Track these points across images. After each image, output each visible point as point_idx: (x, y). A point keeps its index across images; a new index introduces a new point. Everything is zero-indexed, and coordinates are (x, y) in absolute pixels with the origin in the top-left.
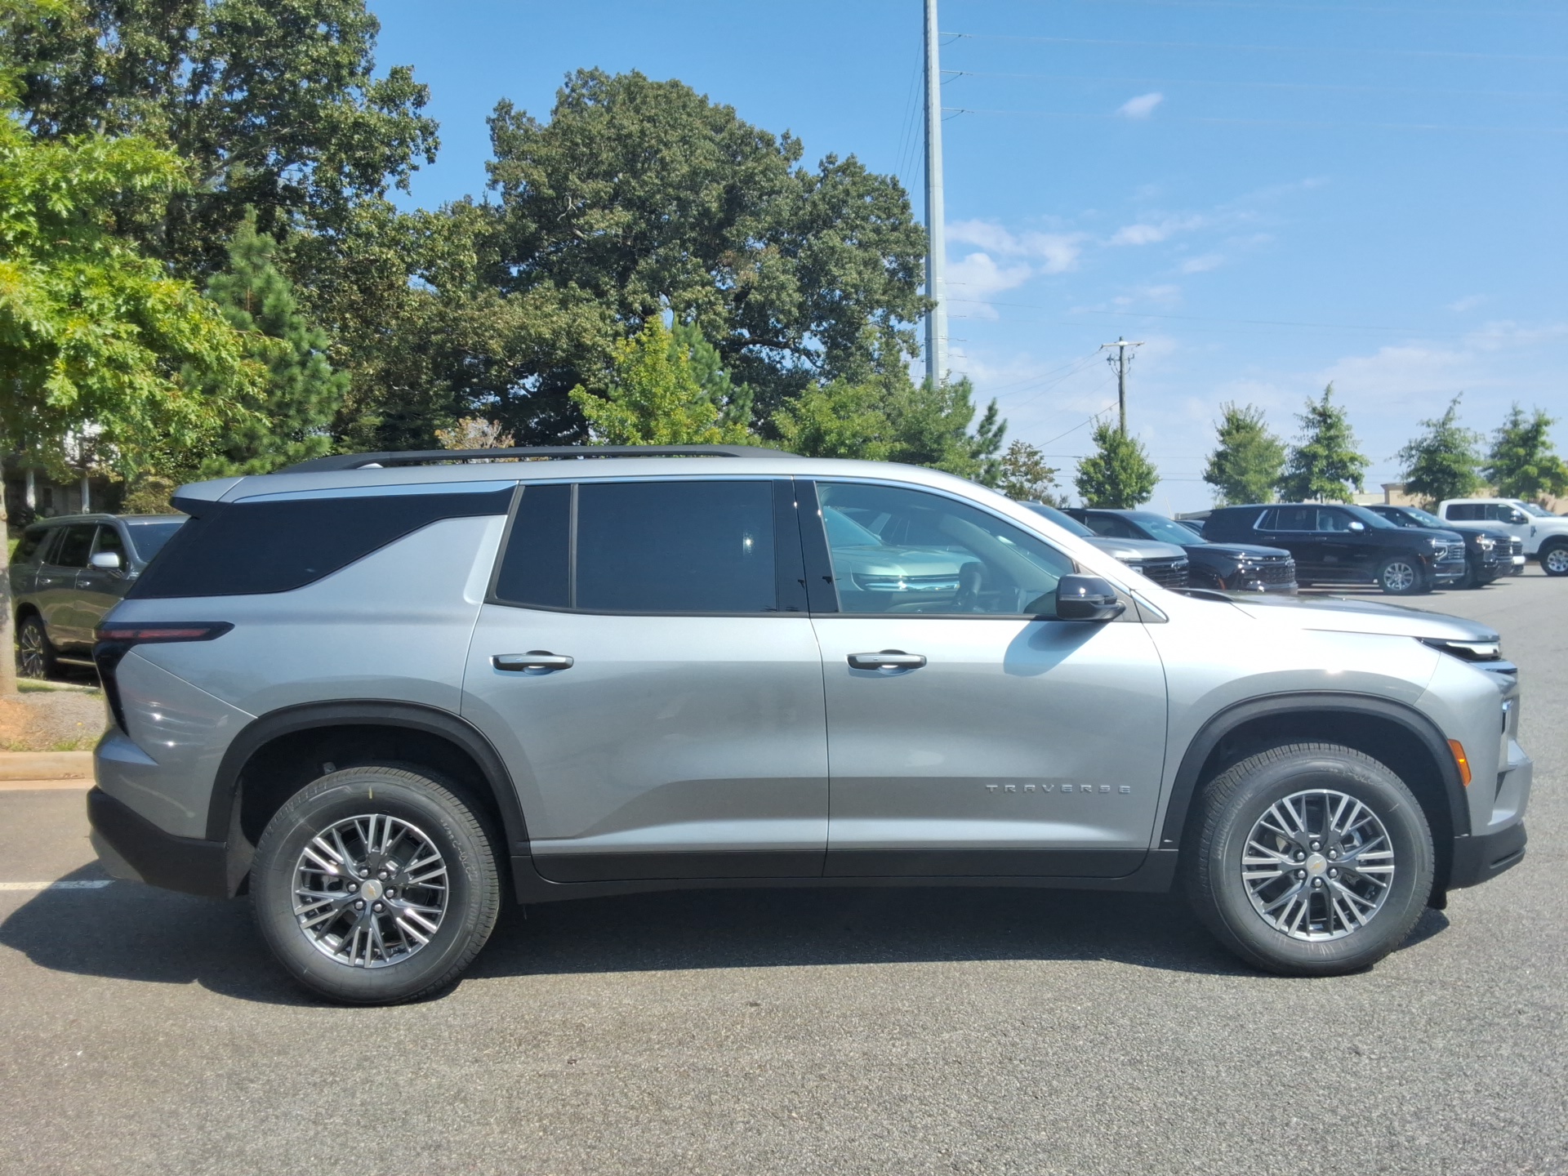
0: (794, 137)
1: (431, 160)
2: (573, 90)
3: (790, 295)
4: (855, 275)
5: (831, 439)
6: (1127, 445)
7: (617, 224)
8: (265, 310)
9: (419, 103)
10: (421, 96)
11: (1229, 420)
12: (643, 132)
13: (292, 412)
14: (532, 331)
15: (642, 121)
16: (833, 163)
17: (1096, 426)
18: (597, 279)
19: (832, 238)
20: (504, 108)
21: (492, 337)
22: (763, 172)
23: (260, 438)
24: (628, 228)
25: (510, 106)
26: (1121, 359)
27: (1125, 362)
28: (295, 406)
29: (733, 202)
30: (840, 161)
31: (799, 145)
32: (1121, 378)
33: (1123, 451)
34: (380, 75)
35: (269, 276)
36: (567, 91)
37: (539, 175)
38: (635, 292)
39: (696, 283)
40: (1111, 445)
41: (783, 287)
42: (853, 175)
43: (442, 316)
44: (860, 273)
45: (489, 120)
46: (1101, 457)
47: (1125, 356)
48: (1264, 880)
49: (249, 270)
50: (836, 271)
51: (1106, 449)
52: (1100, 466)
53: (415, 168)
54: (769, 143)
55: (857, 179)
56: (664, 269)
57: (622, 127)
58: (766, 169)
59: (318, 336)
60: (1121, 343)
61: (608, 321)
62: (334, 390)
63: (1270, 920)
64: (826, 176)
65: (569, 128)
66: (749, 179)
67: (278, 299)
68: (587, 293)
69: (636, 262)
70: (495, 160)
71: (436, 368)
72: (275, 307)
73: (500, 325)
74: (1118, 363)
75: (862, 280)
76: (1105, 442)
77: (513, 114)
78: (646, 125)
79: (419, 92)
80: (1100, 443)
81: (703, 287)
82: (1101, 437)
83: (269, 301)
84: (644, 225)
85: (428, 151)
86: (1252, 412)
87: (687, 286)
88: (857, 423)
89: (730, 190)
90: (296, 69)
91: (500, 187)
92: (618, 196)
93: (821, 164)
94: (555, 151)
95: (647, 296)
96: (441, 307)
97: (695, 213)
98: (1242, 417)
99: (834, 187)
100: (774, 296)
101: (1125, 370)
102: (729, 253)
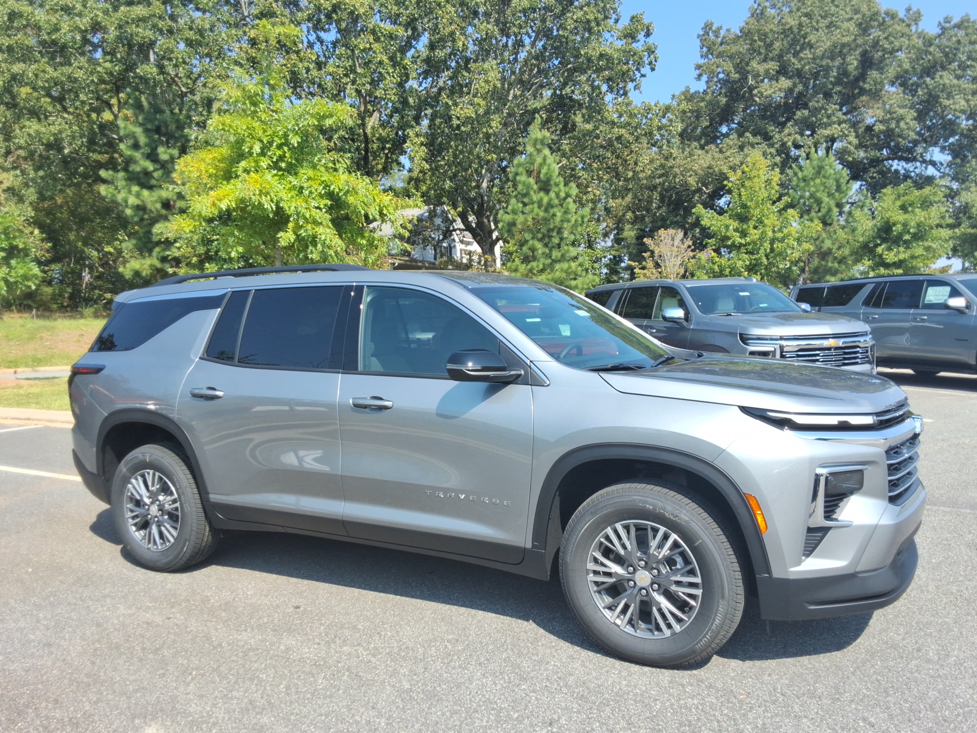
0: (914, 9)
1: (653, 69)
2: (759, 5)
3: (907, 124)
4: (963, 102)
5: (897, 229)
7: (780, 90)
8: (542, 176)
9: (648, 35)
10: (648, 30)
12: (800, 25)
13: (554, 234)
14: (716, 169)
15: (800, 17)
16: (949, 22)
18: (766, 128)
19: (946, 78)
20: (708, 27)
21: (691, 176)
22: (886, 38)
23: (537, 250)
24: (790, 91)
25: (712, 24)
28: (556, 230)
29: (867, 62)
30: (956, 20)
31: (919, 13)
34: (624, 22)
35: (545, 156)
36: (756, 6)
37: (729, 66)
38: (790, 135)
39: (834, 123)
41: (901, 118)
42: (966, 28)
43: (662, 166)
44: (967, 101)
45: (699, 36)
48: (603, 583)
49: (535, 153)
50: (946, 102)
53: (643, 76)
54: (893, 16)
55: (970, 31)
56: (812, 116)
57: (787, 23)
58: (889, 35)
59: (571, 188)
61: (769, 157)
62: (580, 219)
63: (607, 613)
64: (943, 33)
65: (749, 32)
66: (876, 44)
67: (549, 169)
68: (758, 139)
69: (794, 114)
70: (702, 61)
71: (662, 199)
72: (547, 174)
73: (696, 167)
75: (969, 106)
77: (714, 28)
78: (803, 19)
79: (648, 27)
81: (839, 125)
83: (544, 171)
84: (801, 88)
85: (650, 63)
87: (826, 126)
88: (920, 215)
89: (864, 54)
90: (566, 29)
91: (705, 78)
92: (783, 71)
93: (940, 23)
94: (743, 47)
95: (798, 137)
96: (663, 161)
97: (835, 74)
99: (949, 39)
100: (893, 125)
102: (864, 98)
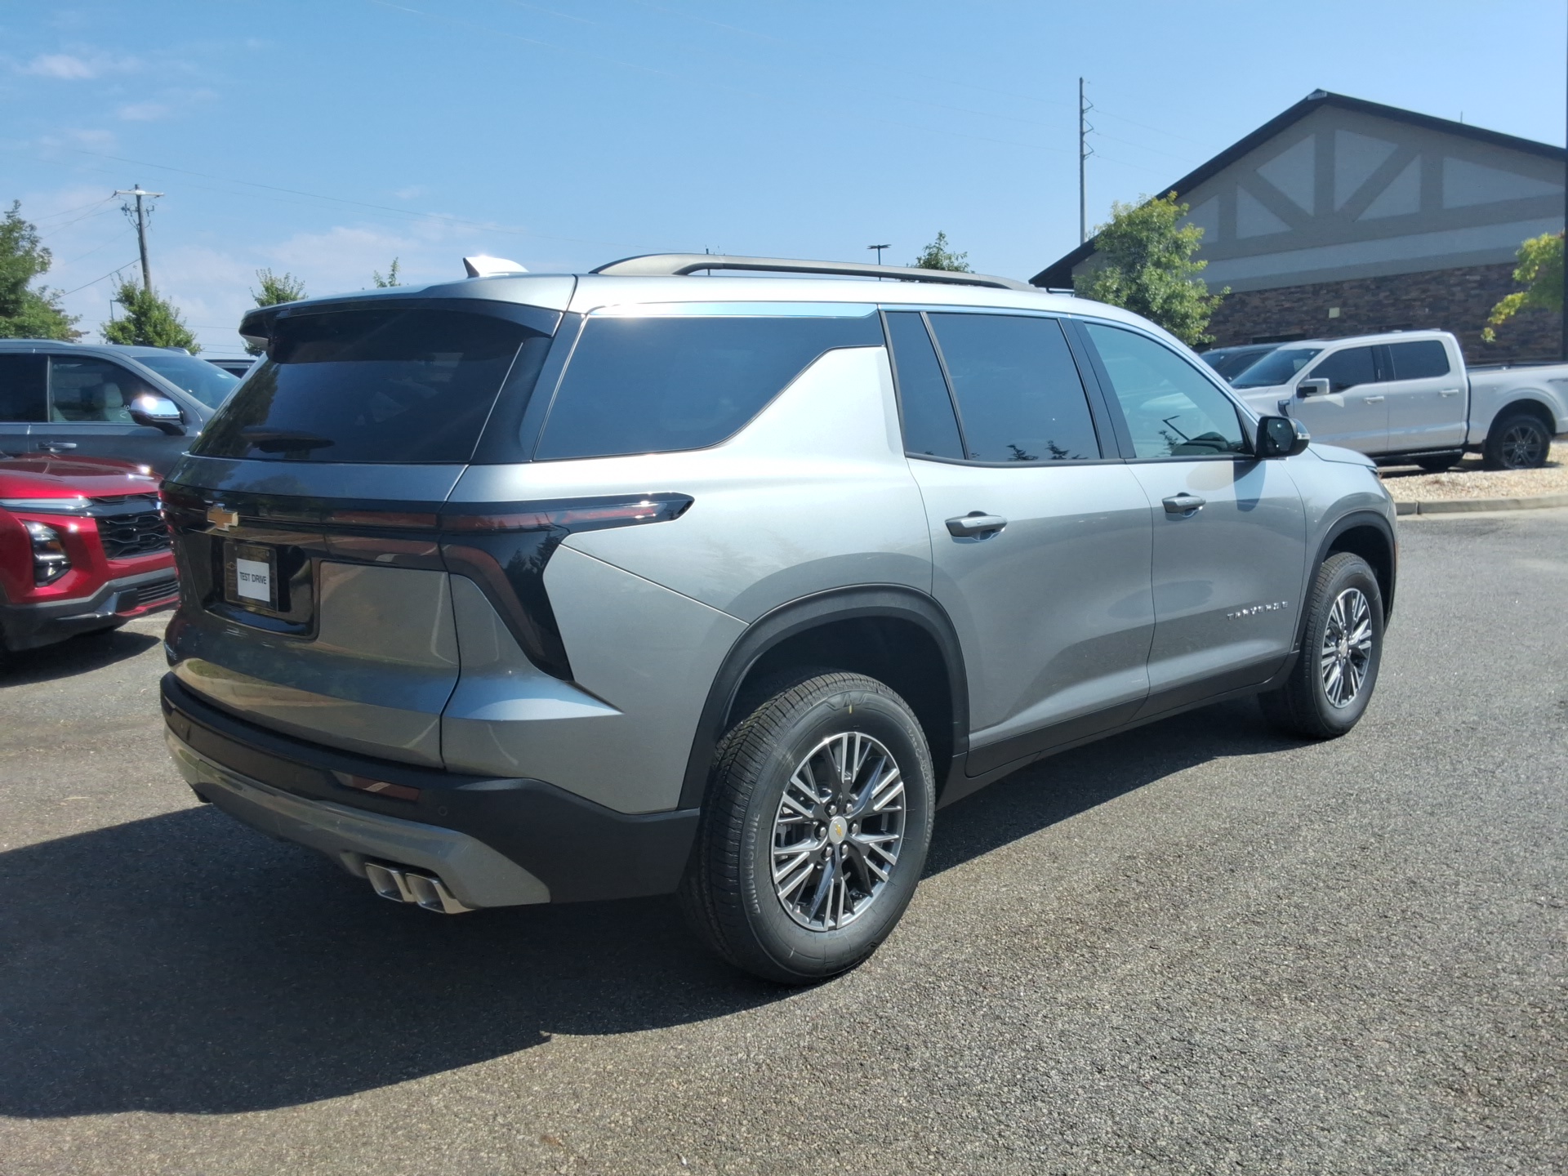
6: (158, 308)
11: (267, 289)
17: (119, 285)
26: (138, 210)
27: (144, 214)
32: (141, 232)
33: (155, 314)
40: (141, 307)
46: (128, 319)
47: (143, 208)
51: (134, 313)
52: (130, 331)
60: (138, 192)
74: (136, 215)
76: (131, 304)
80: (127, 305)
82: (127, 298)
86: (291, 282)
98: (281, 287)
101: (145, 222)
